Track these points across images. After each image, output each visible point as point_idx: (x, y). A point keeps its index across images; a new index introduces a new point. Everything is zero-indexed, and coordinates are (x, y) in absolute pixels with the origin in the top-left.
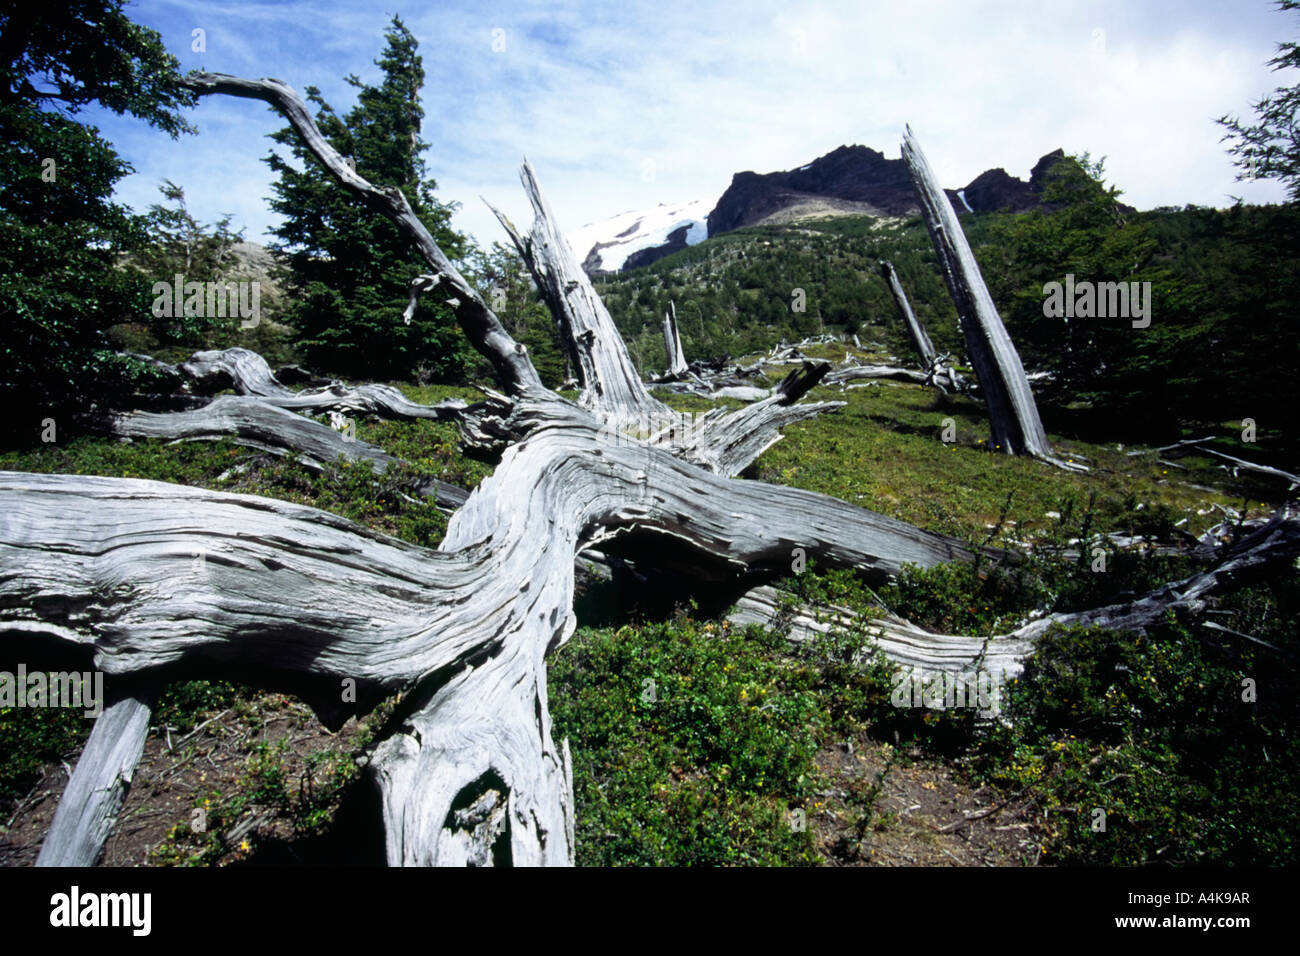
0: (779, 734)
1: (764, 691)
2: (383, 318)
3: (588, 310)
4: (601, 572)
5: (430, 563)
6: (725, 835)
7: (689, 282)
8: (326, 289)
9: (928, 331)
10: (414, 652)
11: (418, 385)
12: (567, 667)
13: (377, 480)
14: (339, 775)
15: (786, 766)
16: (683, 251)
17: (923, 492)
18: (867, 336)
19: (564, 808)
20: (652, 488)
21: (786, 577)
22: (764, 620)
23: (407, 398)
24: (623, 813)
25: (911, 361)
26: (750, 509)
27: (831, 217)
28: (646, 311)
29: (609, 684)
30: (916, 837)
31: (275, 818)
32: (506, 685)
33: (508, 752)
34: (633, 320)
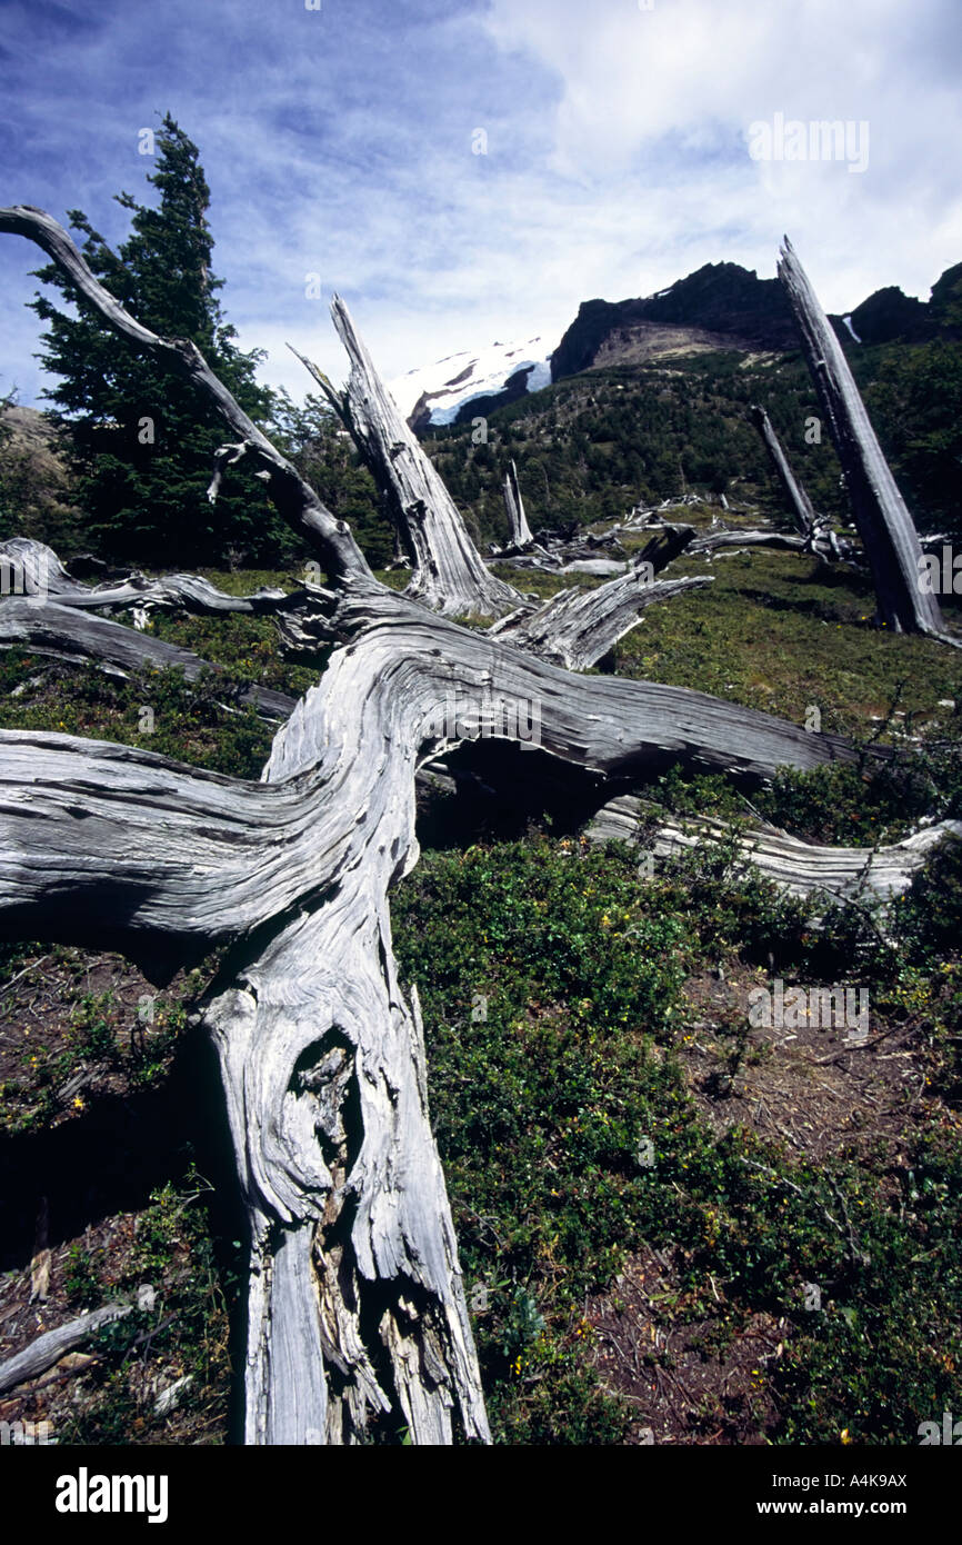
0: (644, 962)
1: (627, 917)
2: (186, 493)
3: (417, 474)
4: (444, 785)
5: (254, 797)
6: (587, 1076)
7: (531, 436)
8: (117, 462)
9: (805, 487)
10: (243, 900)
11: (230, 572)
12: (411, 896)
13: (189, 688)
14: (171, 1025)
15: (653, 1000)
16: (524, 399)
17: (800, 679)
18: (736, 495)
19: (415, 1061)
20: (498, 690)
21: (650, 784)
22: (626, 834)
23: (217, 589)
24: (479, 1056)
25: (786, 523)
26: (609, 710)
27: (694, 353)
28: (483, 472)
29: (457, 912)
30: (792, 1070)
31: (107, 1072)
32: (346, 931)
33: (352, 1006)
34: (469, 482)
